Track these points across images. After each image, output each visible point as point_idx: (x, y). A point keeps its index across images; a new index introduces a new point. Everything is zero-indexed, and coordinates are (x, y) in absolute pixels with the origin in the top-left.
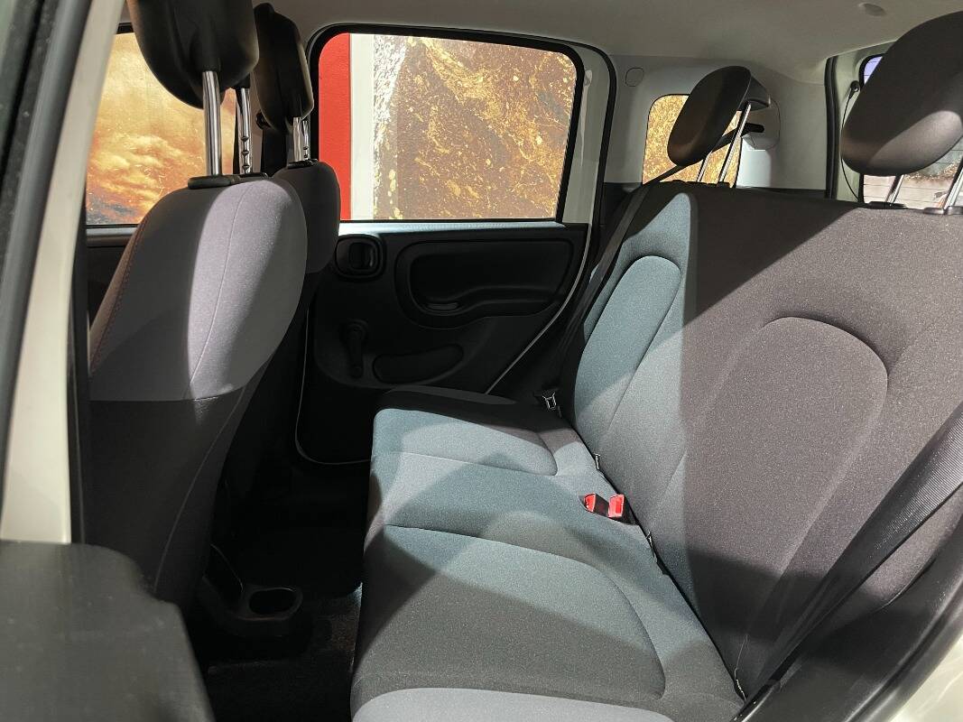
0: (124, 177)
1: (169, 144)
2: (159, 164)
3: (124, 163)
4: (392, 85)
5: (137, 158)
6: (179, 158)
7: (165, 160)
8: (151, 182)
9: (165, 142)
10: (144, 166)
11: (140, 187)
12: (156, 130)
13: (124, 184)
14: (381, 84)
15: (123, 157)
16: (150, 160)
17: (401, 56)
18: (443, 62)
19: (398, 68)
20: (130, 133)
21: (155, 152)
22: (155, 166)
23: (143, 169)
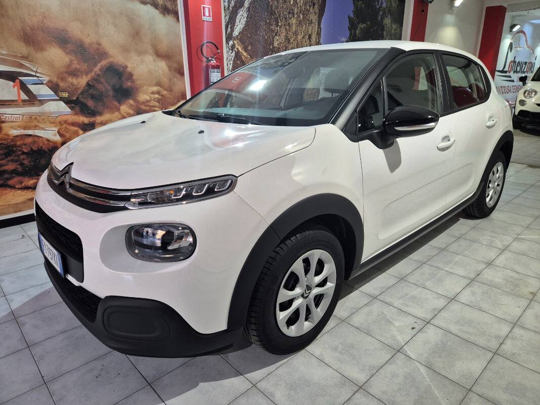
0: (148, 103)
1: (163, 89)
2: (160, 97)
3: (148, 98)
4: (232, 64)
5: (152, 96)
6: (166, 94)
7: (162, 95)
8: (157, 104)
9: (161, 89)
10: (155, 98)
11: (154, 107)
12: (159, 84)
13: (149, 106)
14: (229, 64)
15: (148, 95)
16: (156, 96)
17: (233, 54)
18: (244, 56)
19: (233, 59)
20: (149, 86)
21: (158, 93)
22: (158, 98)
23: (154, 100)
